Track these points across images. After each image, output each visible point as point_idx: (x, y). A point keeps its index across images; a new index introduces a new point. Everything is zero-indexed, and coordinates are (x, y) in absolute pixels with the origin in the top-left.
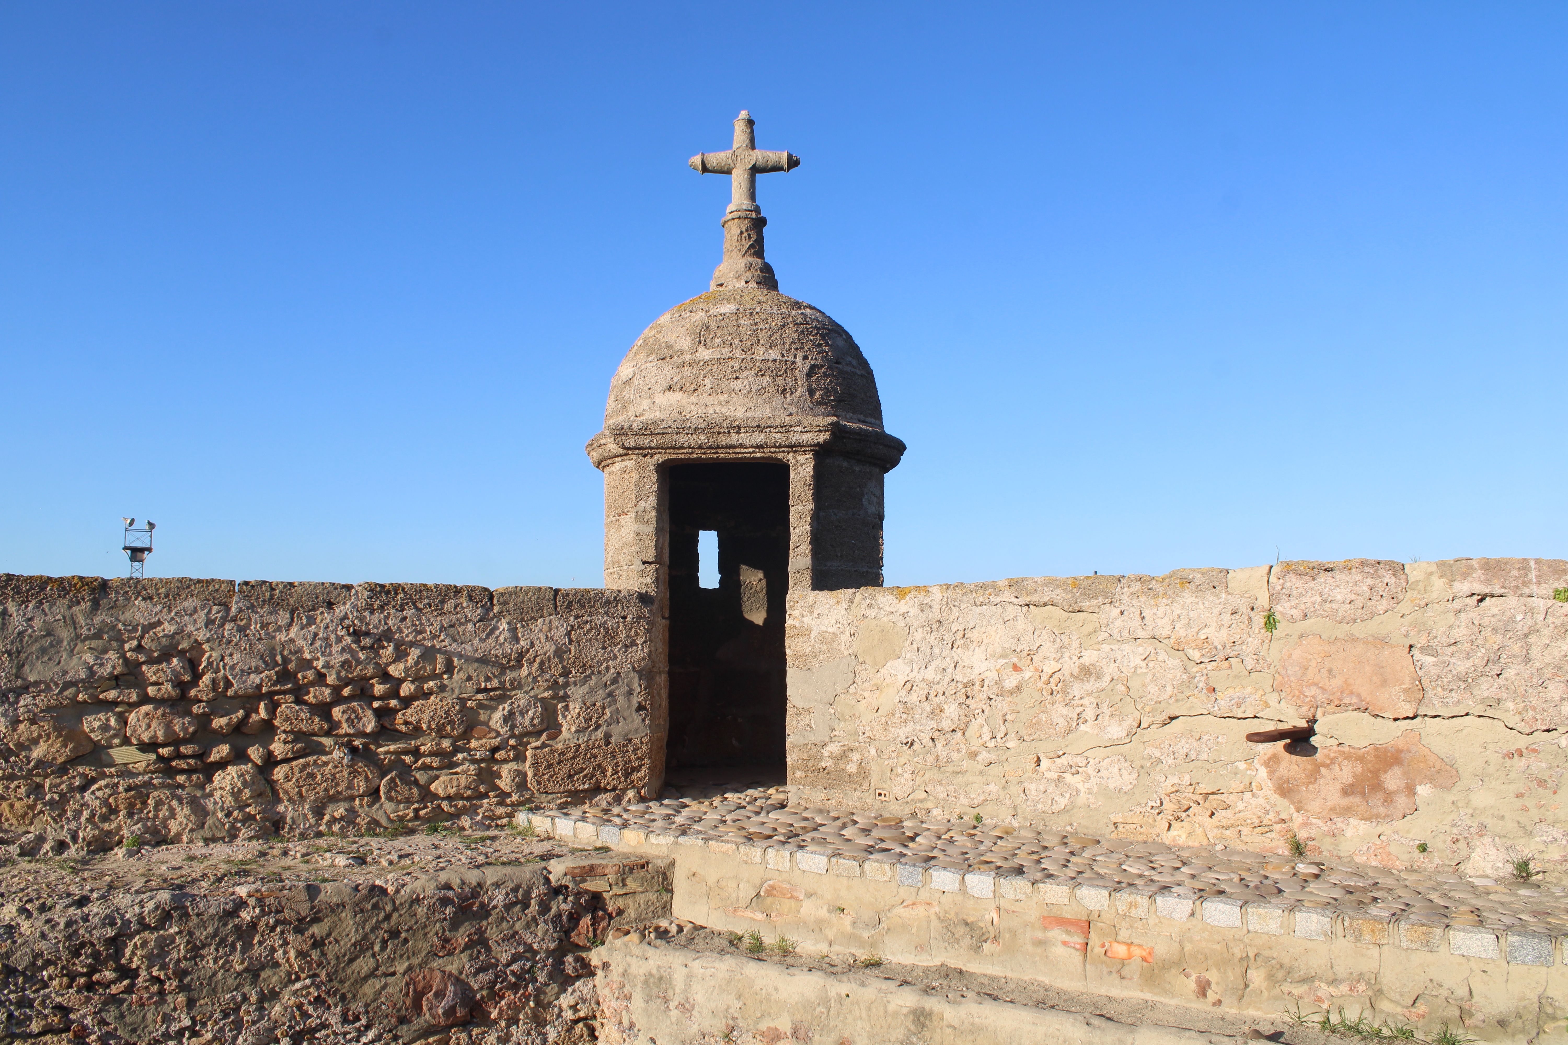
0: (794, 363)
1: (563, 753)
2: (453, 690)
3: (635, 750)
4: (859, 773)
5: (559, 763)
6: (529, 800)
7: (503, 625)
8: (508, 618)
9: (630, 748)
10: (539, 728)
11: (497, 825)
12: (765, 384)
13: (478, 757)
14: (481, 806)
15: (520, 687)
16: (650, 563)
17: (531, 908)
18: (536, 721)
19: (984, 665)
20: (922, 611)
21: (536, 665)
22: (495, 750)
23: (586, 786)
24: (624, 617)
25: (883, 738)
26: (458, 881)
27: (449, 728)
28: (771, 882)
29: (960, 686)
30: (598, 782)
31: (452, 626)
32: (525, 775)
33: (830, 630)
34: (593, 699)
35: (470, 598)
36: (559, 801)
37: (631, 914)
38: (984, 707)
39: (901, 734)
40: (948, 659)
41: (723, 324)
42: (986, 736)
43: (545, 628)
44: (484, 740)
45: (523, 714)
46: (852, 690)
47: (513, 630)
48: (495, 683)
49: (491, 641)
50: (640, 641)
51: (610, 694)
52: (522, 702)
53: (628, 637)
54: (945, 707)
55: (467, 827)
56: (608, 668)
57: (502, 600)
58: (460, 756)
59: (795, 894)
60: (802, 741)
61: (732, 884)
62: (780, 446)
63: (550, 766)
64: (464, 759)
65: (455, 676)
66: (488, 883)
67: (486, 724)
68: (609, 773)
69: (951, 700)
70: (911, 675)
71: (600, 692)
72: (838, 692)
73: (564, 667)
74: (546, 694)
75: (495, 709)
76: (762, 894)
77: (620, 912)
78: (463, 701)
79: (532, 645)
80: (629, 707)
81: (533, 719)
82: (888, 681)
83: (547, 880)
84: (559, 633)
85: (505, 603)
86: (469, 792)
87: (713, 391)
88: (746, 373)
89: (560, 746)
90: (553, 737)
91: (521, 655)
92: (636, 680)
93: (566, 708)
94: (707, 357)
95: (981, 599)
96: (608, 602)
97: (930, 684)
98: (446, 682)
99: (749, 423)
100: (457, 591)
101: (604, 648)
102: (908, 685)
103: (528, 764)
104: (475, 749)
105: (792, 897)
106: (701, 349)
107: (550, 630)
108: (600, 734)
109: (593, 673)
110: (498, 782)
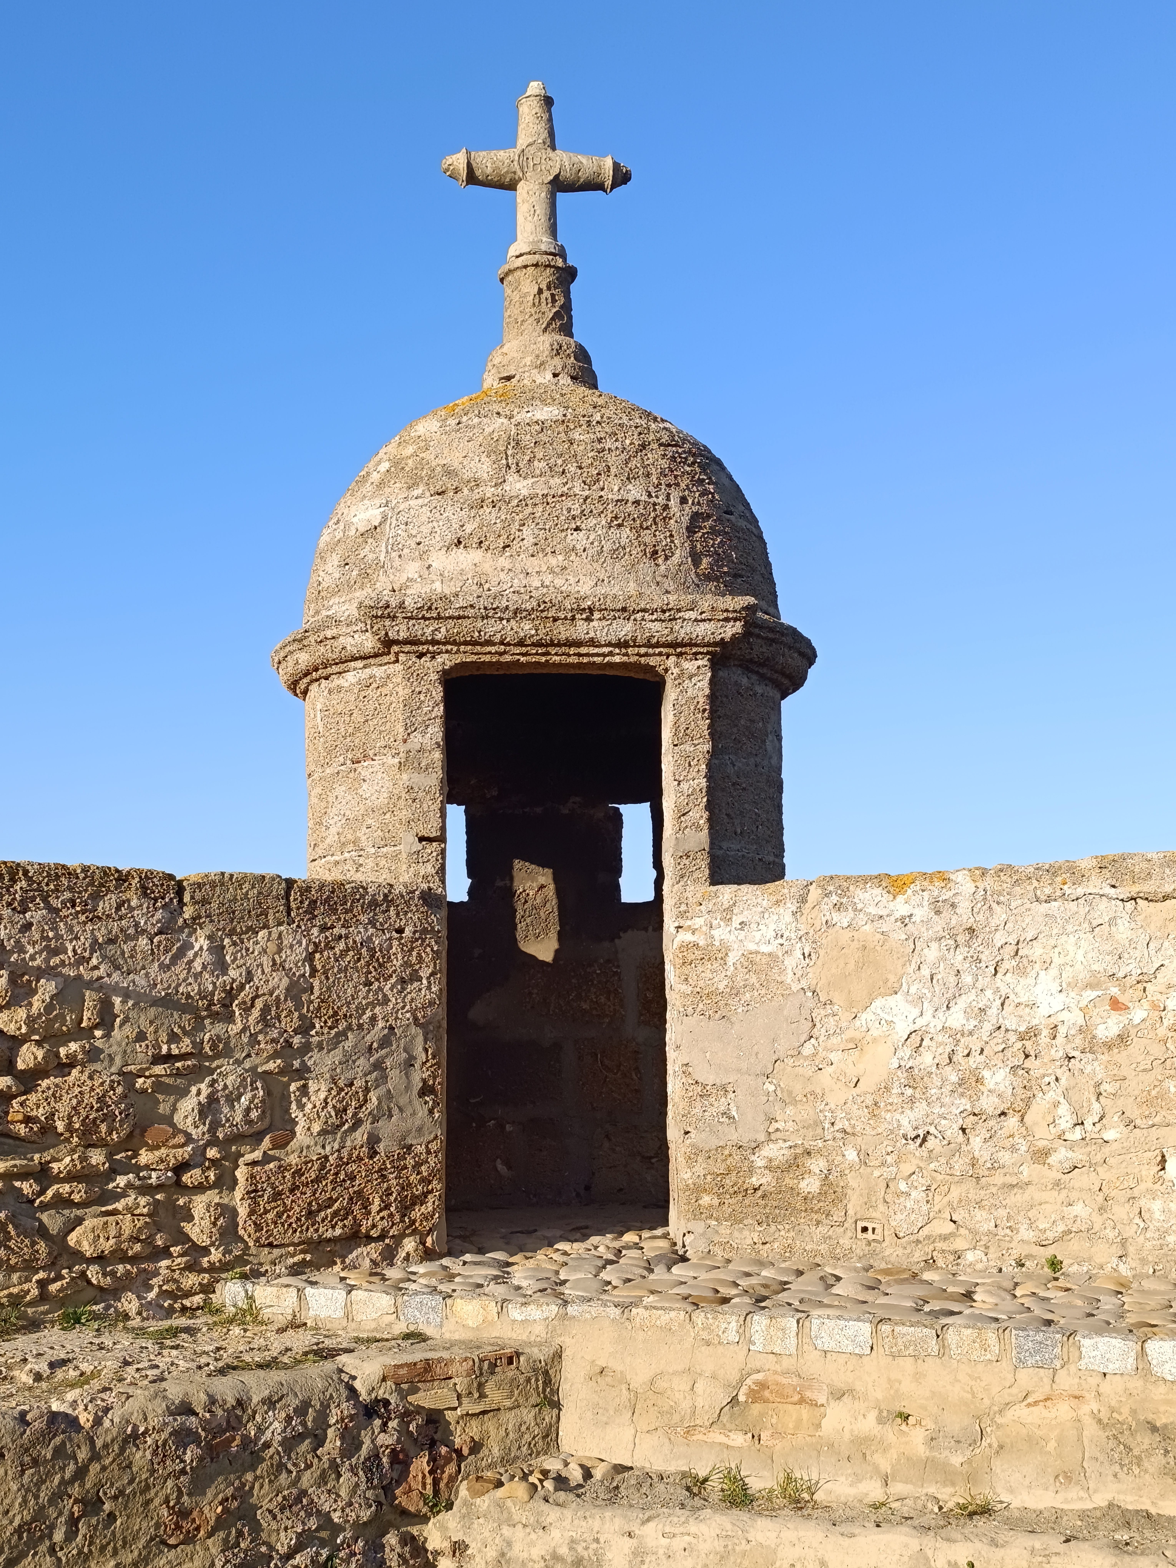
0: (666, 507)
1: (299, 1173)
2: (111, 1059)
3: (417, 1165)
4: (822, 1194)
5: (292, 1191)
6: (241, 1260)
7: (201, 941)
8: (208, 929)
9: (410, 1161)
10: (259, 1126)
11: (184, 1309)
12: (624, 541)
13: (153, 1181)
14: (156, 1273)
15: (227, 1052)
16: (430, 840)
17: (328, 1446)
18: (254, 1115)
19: (1059, 1001)
20: (938, 912)
21: (256, 1013)
22: (181, 1168)
23: (338, 1232)
24: (400, 931)
25: (869, 1131)
26: (203, 1397)
27: (103, 1128)
28: (759, 1377)
29: (1013, 1037)
30: (357, 1224)
31: (111, 941)
32: (234, 1213)
33: (765, 949)
34: (349, 1075)
35: (144, 891)
36: (291, 1261)
37: (494, 1450)
38: (1059, 1073)
39: (905, 1122)
40: (989, 993)
41: (543, 437)
42: (1065, 1121)
43: (272, 947)
44: (163, 1151)
45: (232, 1099)
46: (808, 1049)
47: (218, 950)
48: (186, 1045)
49: (180, 969)
50: (425, 973)
51: (378, 1066)
52: (230, 1080)
53: (407, 964)
54: (986, 1074)
55: (132, 1313)
56: (373, 1019)
57: (198, 896)
58: (121, 1181)
59: (808, 1394)
60: (714, 1142)
61: (681, 1385)
62: (657, 645)
63: (277, 1196)
64: (129, 1185)
65: (116, 1033)
66: (255, 1399)
67: (168, 1120)
68: (375, 1208)
69: (997, 1060)
70: (921, 1022)
71: (361, 1061)
72: (781, 1055)
73: (301, 1017)
74: (271, 1066)
75: (185, 1093)
76: (742, 1398)
77: (476, 1447)
78: (128, 1078)
79: (250, 976)
80: (408, 1088)
81: (248, 1110)
82: (875, 1032)
83: (353, 1392)
84: (294, 956)
85: (205, 901)
86: (138, 1247)
87: (539, 549)
88: (592, 522)
89: (293, 1160)
90: (281, 1144)
91: (231, 994)
92: (420, 1039)
93: (304, 1090)
94: (525, 492)
95: (1048, 891)
96: (374, 904)
97: (956, 1035)
98: (98, 1044)
99: (610, 604)
100: (122, 878)
101: (368, 984)
102: (915, 1039)
103: (239, 1193)
104: (147, 1167)
105: (802, 1401)
106: (512, 477)
107: (280, 951)
108: (360, 1136)
109: (349, 1028)
110: (187, 1227)
